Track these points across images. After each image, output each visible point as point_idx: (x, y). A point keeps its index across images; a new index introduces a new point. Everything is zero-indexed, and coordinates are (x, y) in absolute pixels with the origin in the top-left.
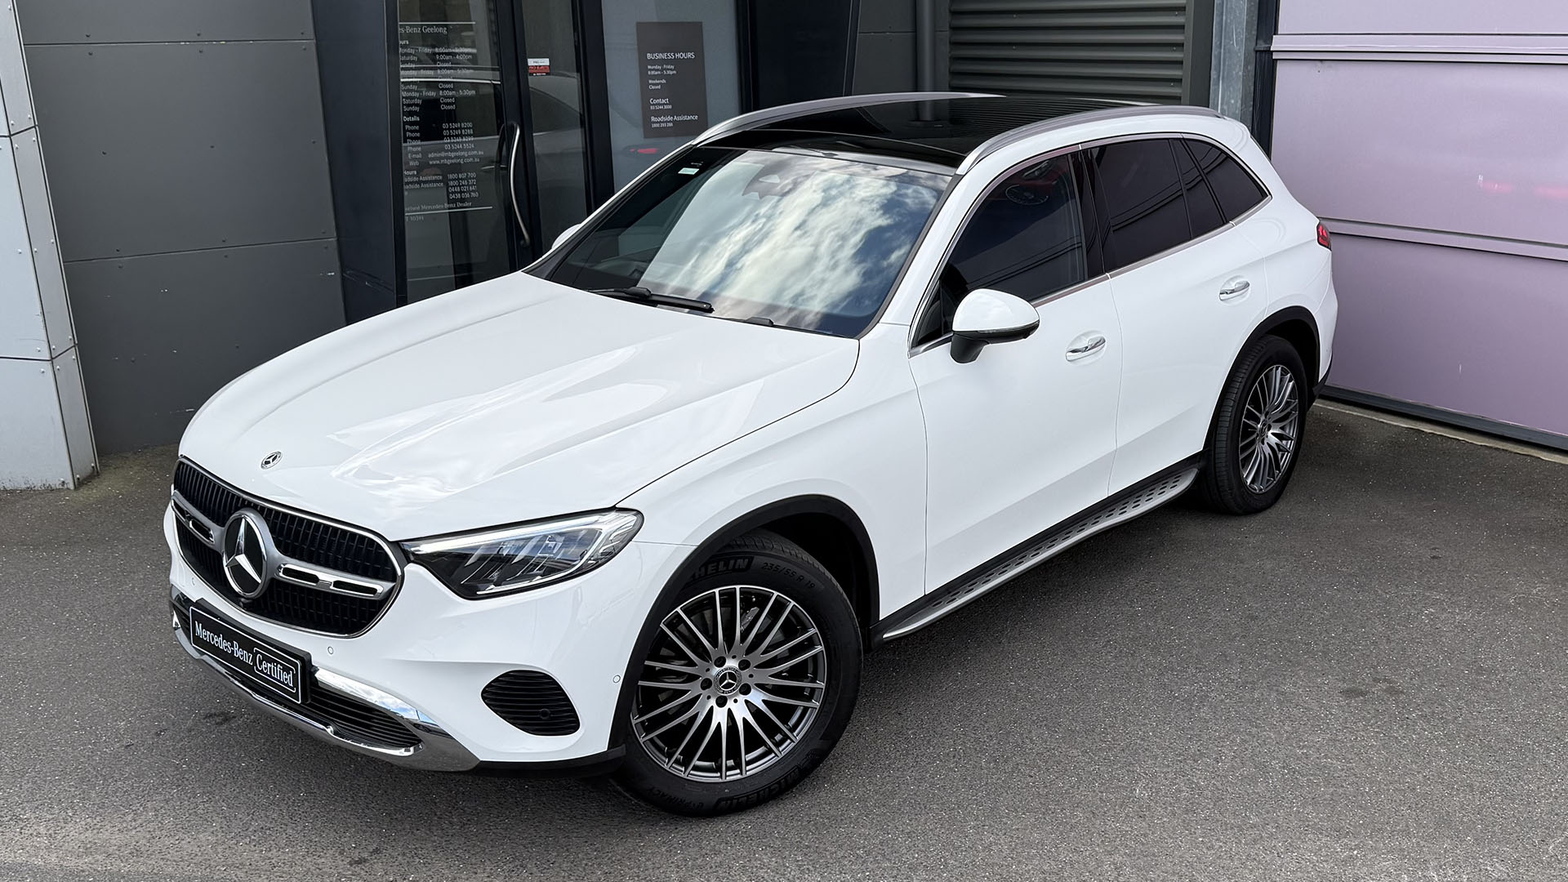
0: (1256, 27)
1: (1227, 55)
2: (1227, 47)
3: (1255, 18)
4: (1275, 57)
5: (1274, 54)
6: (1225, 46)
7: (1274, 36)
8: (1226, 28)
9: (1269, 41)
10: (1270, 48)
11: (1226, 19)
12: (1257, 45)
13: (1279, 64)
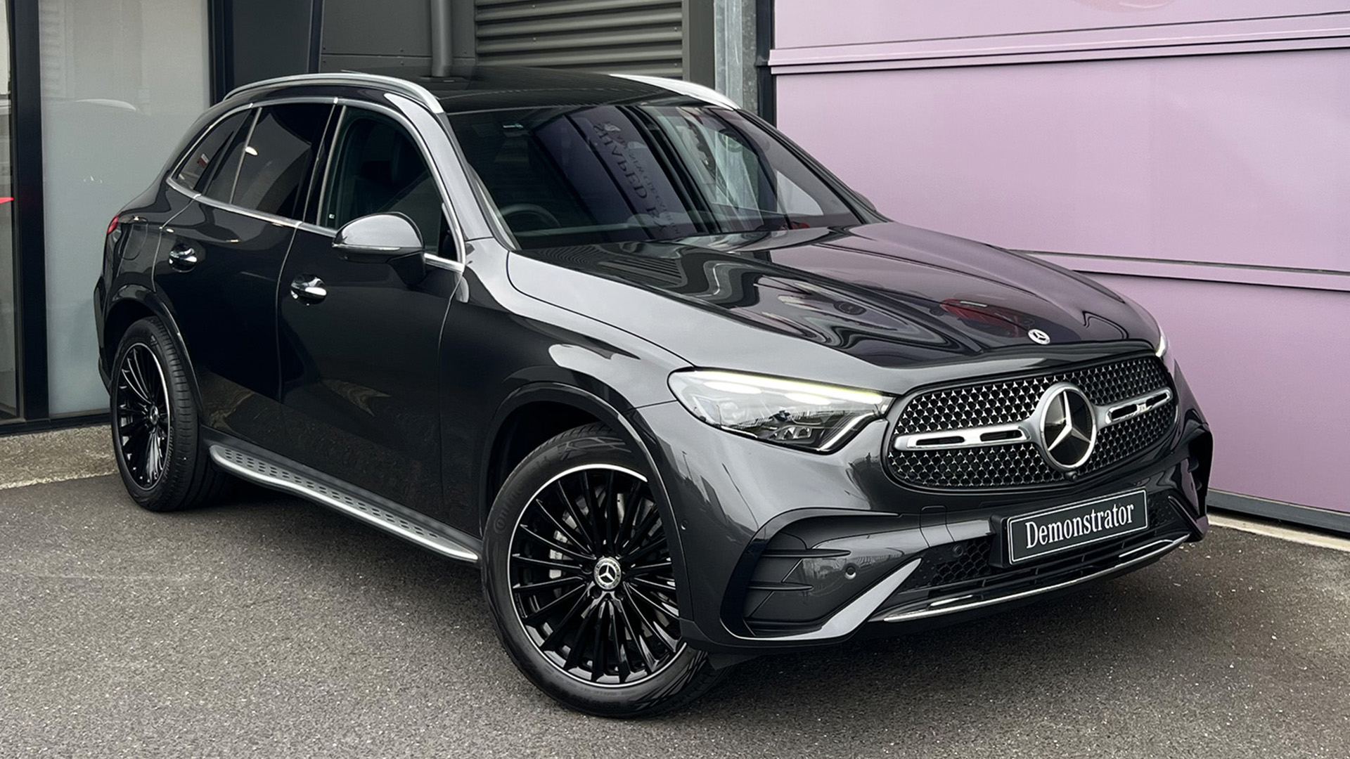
0: (754, 42)
1: (732, 72)
2: (731, 62)
3: (753, 34)
4: (773, 71)
5: (772, 69)
6: (729, 63)
7: (771, 51)
8: (728, 46)
9: (767, 56)
10: (767, 63)
11: (728, 37)
12: (756, 59)
13: (778, 79)
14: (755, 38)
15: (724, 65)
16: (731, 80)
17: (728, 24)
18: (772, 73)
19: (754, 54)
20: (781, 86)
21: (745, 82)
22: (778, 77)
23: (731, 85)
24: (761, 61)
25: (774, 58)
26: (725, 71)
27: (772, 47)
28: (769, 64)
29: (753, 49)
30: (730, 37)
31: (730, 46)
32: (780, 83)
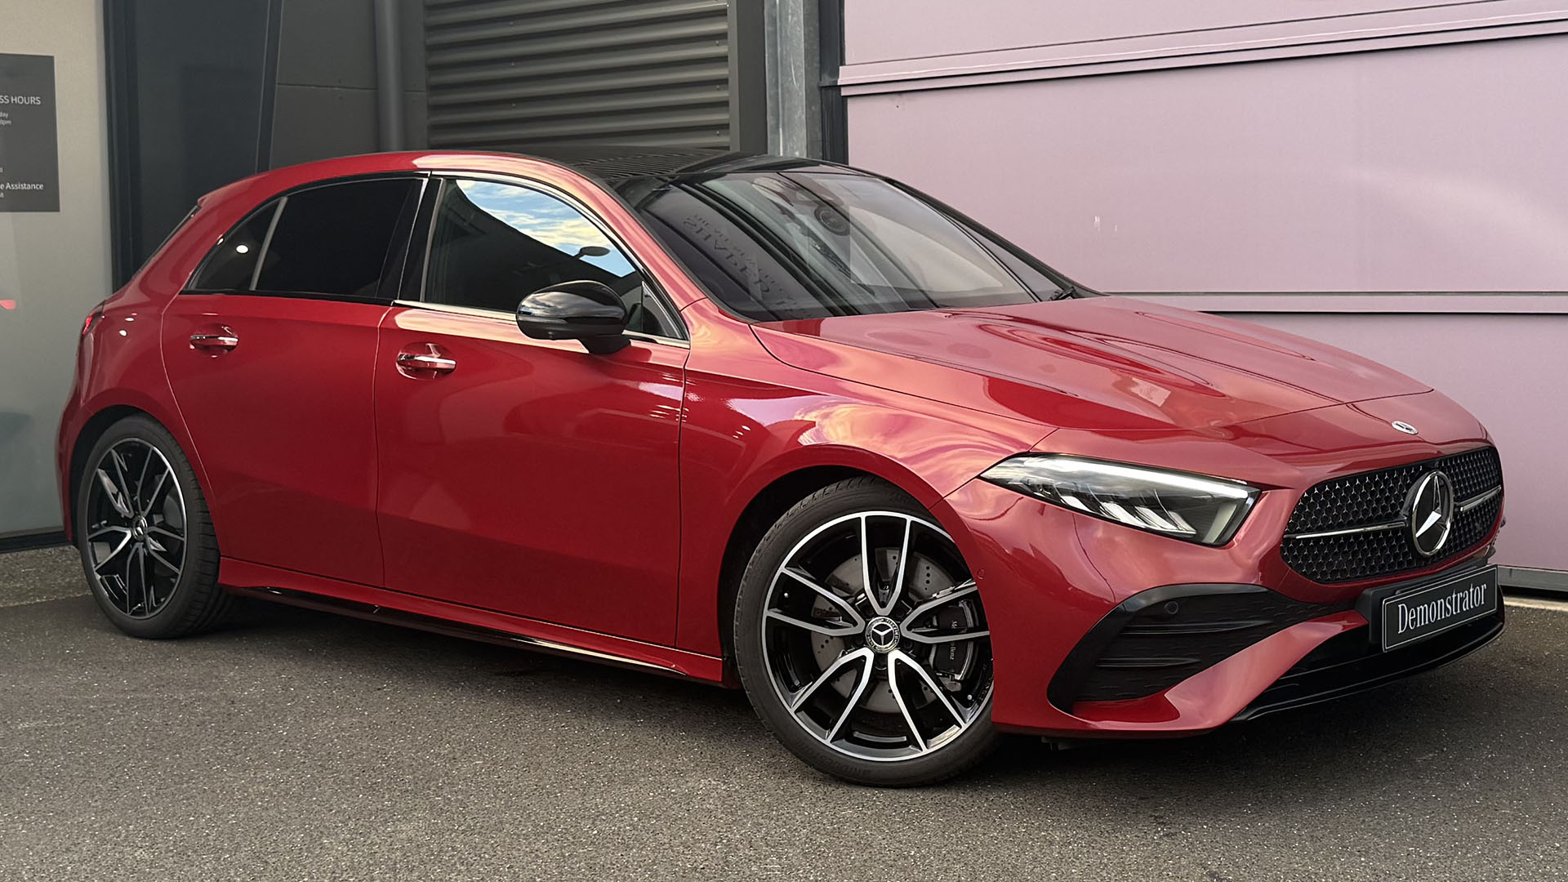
0: (817, 59)
1: (787, 95)
2: (786, 85)
3: (816, 47)
4: (844, 92)
5: (842, 89)
6: (782, 85)
7: (841, 67)
8: (782, 62)
9: (836, 74)
10: (837, 82)
11: (782, 51)
12: (821, 80)
13: (850, 102)
14: (818, 53)
15: (777, 88)
16: (786, 106)
17: (781, 37)
18: (843, 94)
19: (818, 71)
21: (808, 106)
22: (849, 100)
23: (786, 112)
24: (827, 81)
25: (845, 76)
26: (777, 94)
27: (843, 63)
28: (839, 84)
29: (817, 65)
30: (784, 53)
31: (784, 63)
32: (853, 108)
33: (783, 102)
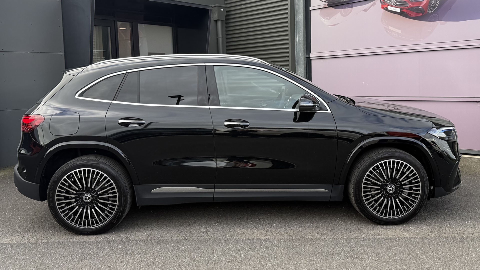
0: (306, 52)
1: (299, 59)
2: (299, 57)
4: (311, 58)
8: (298, 53)
11: (299, 50)
12: (306, 56)
14: (306, 51)
15: (297, 57)
16: (299, 61)
17: (298, 48)
18: (311, 59)
19: (306, 54)
20: (313, 62)
21: (304, 61)
23: (299, 62)
24: (308, 56)
25: (311, 55)
26: (297, 59)
27: (311, 53)
29: (305, 53)
32: (312, 61)
33: (298, 60)
